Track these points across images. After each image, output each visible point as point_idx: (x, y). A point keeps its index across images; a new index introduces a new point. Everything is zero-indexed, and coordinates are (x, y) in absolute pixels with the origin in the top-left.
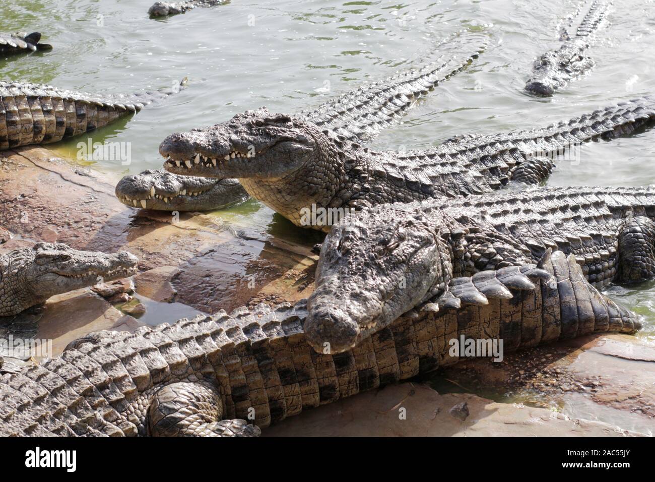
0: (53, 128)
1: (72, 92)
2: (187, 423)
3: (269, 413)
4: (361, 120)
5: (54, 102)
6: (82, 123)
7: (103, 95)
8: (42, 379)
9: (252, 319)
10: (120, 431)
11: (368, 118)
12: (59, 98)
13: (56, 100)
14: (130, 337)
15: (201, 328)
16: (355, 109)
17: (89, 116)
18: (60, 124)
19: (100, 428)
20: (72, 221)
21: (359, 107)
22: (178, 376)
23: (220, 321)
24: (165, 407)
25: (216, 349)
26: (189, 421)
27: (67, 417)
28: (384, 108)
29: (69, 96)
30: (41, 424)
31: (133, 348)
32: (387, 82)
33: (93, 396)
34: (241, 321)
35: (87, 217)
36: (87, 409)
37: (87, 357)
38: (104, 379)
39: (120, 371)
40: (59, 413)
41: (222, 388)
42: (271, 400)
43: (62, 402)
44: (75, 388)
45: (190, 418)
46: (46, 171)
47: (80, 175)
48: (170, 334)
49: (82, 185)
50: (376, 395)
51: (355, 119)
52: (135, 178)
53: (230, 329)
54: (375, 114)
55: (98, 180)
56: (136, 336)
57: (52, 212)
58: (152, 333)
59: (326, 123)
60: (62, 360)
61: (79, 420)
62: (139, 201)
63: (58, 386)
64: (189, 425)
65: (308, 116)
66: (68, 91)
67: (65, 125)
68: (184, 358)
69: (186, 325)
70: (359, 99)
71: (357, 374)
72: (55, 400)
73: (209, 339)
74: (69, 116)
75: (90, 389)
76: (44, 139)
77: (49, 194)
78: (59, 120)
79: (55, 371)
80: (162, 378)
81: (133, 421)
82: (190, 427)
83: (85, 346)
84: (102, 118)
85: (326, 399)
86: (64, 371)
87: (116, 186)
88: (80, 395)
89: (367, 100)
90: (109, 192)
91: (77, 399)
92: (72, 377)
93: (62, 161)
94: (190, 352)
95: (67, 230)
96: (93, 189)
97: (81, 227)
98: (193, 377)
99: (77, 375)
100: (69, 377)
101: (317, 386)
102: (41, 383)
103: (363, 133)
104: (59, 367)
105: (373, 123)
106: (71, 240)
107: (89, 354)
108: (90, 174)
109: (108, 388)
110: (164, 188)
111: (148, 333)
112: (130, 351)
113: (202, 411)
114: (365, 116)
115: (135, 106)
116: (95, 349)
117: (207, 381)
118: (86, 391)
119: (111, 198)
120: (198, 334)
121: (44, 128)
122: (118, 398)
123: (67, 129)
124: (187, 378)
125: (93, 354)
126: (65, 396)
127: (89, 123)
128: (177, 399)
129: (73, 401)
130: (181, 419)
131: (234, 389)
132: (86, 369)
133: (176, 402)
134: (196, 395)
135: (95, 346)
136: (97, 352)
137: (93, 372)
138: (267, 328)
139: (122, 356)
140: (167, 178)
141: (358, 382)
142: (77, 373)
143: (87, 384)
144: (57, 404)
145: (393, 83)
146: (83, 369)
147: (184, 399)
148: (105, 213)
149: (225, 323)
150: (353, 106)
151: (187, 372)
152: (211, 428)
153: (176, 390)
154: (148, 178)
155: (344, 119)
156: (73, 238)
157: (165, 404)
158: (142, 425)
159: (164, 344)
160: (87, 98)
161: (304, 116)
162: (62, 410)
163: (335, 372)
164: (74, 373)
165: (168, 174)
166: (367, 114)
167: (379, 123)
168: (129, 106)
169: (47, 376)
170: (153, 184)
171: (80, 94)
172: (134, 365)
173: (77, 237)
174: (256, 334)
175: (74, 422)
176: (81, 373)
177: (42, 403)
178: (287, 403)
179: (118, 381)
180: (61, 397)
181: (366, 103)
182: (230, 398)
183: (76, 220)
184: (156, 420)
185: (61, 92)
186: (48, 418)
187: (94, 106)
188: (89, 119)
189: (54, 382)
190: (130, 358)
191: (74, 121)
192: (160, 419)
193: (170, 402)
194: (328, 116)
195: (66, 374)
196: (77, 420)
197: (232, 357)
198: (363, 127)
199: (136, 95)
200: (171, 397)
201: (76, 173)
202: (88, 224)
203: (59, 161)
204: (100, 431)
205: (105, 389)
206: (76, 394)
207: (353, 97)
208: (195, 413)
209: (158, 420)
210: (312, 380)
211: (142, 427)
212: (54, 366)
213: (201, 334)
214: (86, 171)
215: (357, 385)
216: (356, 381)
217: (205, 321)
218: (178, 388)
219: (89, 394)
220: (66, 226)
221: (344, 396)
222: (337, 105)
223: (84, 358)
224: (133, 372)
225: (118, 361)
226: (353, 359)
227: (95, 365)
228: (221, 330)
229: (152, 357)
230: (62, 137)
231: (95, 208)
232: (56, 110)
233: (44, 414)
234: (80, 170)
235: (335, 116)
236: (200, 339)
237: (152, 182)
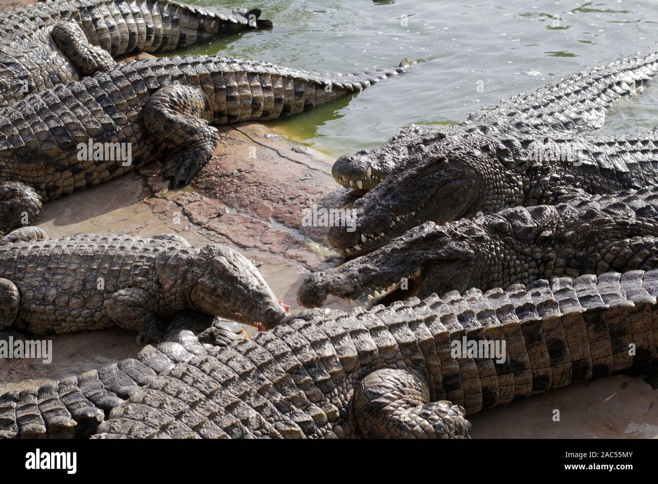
0: (272, 105)
1: (291, 69)
2: (392, 408)
3: (481, 403)
4: (578, 105)
5: (274, 79)
6: (300, 101)
7: (321, 74)
8: (250, 353)
9: (466, 306)
10: (323, 413)
11: (586, 103)
12: (278, 75)
13: (276, 77)
14: (342, 317)
15: (415, 313)
16: (573, 94)
17: (307, 94)
18: (278, 101)
19: (304, 407)
20: (287, 198)
21: (577, 92)
22: (386, 360)
23: (434, 306)
24: (370, 392)
25: (429, 337)
26: (394, 406)
27: (273, 394)
28: (603, 95)
29: (288, 74)
30: (244, 401)
31: (344, 328)
32: (609, 68)
33: (299, 374)
34: (454, 307)
35: (302, 194)
36: (292, 386)
37: (297, 333)
38: (312, 357)
39: (329, 350)
40: (264, 389)
41: (432, 377)
42: (485, 389)
43: (268, 378)
44: (282, 364)
45: (395, 404)
46: (263, 147)
47: (296, 152)
48: (383, 317)
49: (298, 163)
50: (587, 385)
51: (572, 104)
52: (352, 158)
53: (445, 315)
54: (593, 100)
55: (313, 158)
56: (349, 316)
57: (267, 188)
58: (365, 315)
59: (542, 107)
60: (273, 335)
61: (284, 397)
62: (355, 182)
63: (266, 361)
64: (393, 411)
65: (525, 99)
66: (287, 69)
67: (283, 102)
68: (394, 342)
69: (400, 309)
70: (578, 84)
71: (571, 366)
72: (261, 375)
73: (422, 325)
74: (287, 93)
75: (297, 367)
76: (263, 115)
77: (265, 170)
78: (277, 97)
79: (264, 346)
80: (370, 360)
81: (336, 405)
82: (394, 413)
83: (298, 323)
84: (321, 97)
85: (538, 389)
86: (273, 346)
87: (332, 165)
88: (287, 372)
89: (585, 85)
90: (325, 170)
91: (283, 375)
92: (280, 353)
93: (279, 137)
94: (401, 337)
95: (282, 206)
96: (309, 167)
97: (296, 204)
98: (402, 363)
99: (285, 351)
100: (277, 353)
101: (531, 376)
102: (249, 358)
103: (580, 119)
104: (268, 342)
105: (591, 109)
106: (286, 216)
107: (300, 330)
108: (306, 152)
109: (315, 367)
110: (380, 168)
111: (361, 314)
112: (341, 331)
113: (408, 396)
114: (582, 101)
115: (353, 85)
116: (306, 326)
117: (415, 369)
118: (293, 368)
119: (326, 176)
120: (412, 319)
121: (263, 105)
122: (324, 378)
123: (285, 106)
124: (395, 363)
125: (303, 330)
126: (271, 372)
127: (306, 101)
128: (383, 384)
129: (280, 377)
130: (386, 404)
131: (446, 378)
132: (295, 345)
133: (380, 386)
134: (401, 381)
135: (307, 323)
136: (308, 329)
137: (301, 348)
138: (481, 316)
139: (331, 335)
140: (383, 159)
141: (571, 373)
142: (285, 348)
143: (295, 361)
144: (263, 380)
145: (615, 70)
146: (291, 345)
147: (390, 385)
148: (319, 191)
149: (439, 308)
150: (570, 91)
151: (395, 357)
152: (417, 412)
153: (383, 376)
154: (364, 159)
155: (561, 104)
156: (288, 215)
157: (370, 389)
158: (344, 409)
159: (375, 326)
160: (306, 76)
161: (520, 99)
162: (267, 386)
163: (549, 362)
164: (283, 349)
165: (385, 155)
166: (584, 100)
167: (597, 109)
168: (346, 84)
169: (256, 350)
170: (369, 164)
171: (298, 71)
172: (343, 345)
173: (291, 213)
174: (471, 322)
175: (278, 399)
176: (290, 350)
177: (248, 378)
178: (500, 392)
179: (325, 361)
180: (268, 372)
181: (585, 88)
182: (441, 387)
183: (291, 196)
184: (361, 405)
185: (280, 69)
186: (251, 395)
187: (313, 84)
188: (307, 97)
189: (262, 357)
190: (340, 338)
191: (292, 98)
192: (364, 403)
193: (375, 388)
194: (544, 100)
195: (275, 349)
196: (281, 398)
197: (445, 345)
198: (580, 113)
199: (354, 74)
200: (376, 382)
201: (292, 150)
202: (303, 201)
203: (276, 137)
204: (304, 411)
205: (312, 367)
206: (283, 370)
207: (572, 82)
208: (400, 398)
209: (363, 405)
210: (527, 371)
211: (343, 411)
212: (263, 340)
213: (415, 320)
214: (302, 148)
215: (570, 377)
216: (569, 372)
217: (419, 306)
218: (385, 374)
219: (295, 371)
220: (281, 202)
221: (555, 387)
222: (555, 89)
223: (294, 334)
224: (341, 352)
225: (327, 339)
226: (567, 349)
227: (304, 342)
228: (436, 316)
229: (362, 339)
230: (279, 114)
231: (310, 186)
232: (275, 87)
233: (249, 390)
234: (296, 147)
235: (552, 101)
236: (413, 325)
237: (368, 163)
